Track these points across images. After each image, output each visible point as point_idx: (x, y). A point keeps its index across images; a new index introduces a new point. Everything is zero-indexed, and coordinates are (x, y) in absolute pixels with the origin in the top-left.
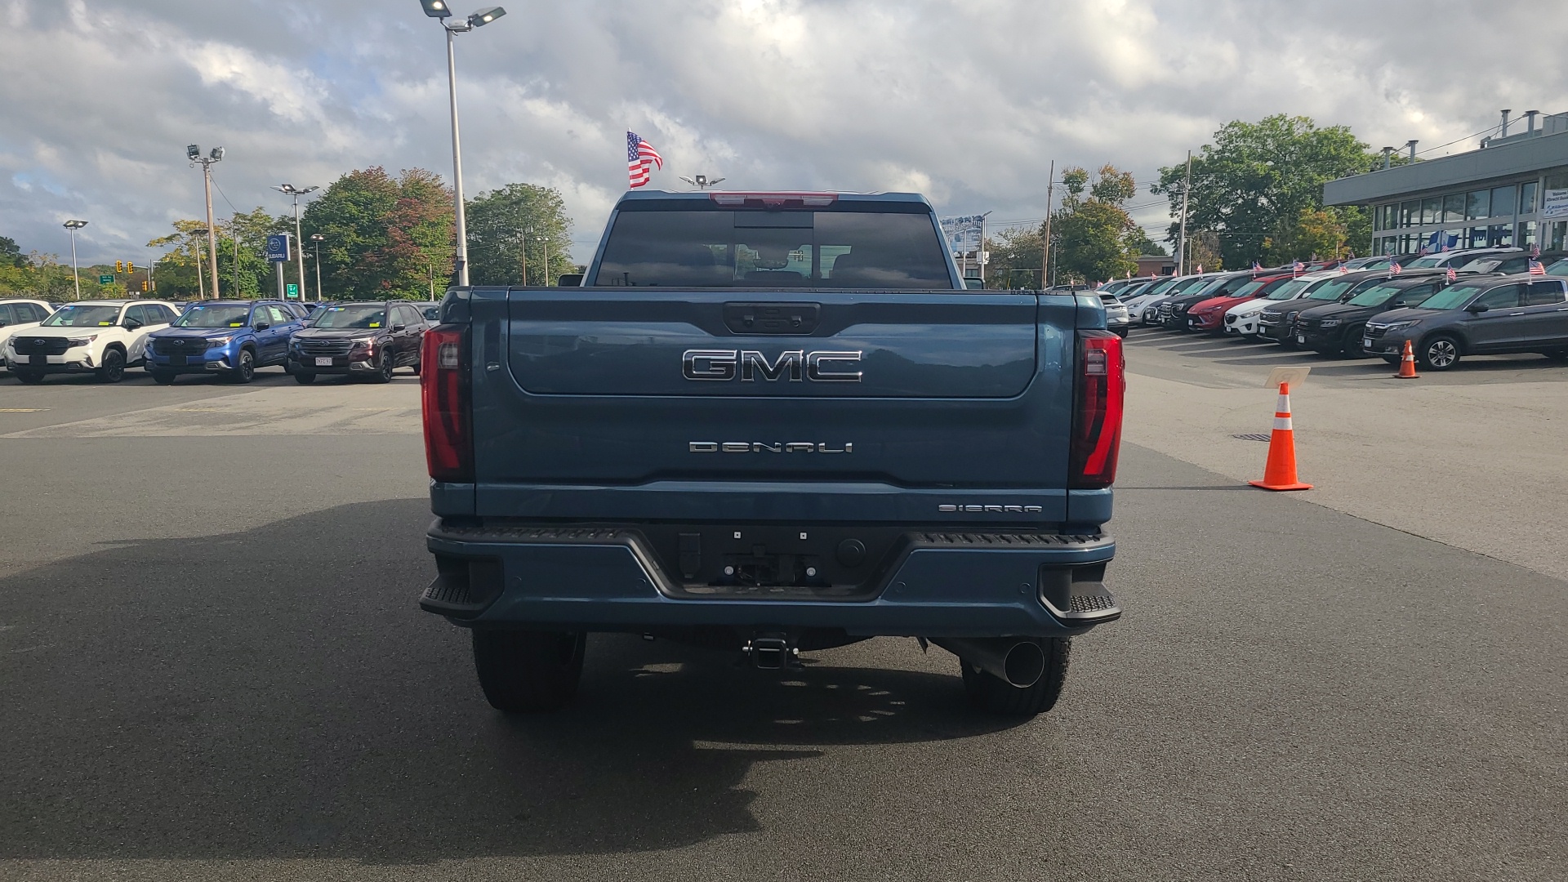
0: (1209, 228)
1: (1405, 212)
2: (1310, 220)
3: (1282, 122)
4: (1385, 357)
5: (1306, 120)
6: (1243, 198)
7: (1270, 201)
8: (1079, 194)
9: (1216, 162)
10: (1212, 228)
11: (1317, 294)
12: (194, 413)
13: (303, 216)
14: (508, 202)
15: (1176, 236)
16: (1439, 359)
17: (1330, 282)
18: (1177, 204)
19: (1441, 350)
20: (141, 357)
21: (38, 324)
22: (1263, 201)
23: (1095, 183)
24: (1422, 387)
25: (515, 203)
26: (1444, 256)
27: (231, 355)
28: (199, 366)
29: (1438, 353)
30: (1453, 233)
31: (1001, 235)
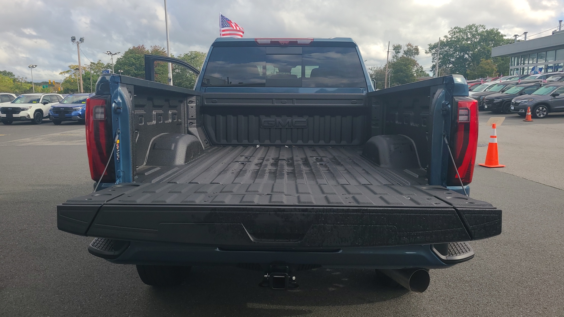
0: (446, 66)
1: (522, 59)
2: (484, 63)
3: (474, 27)
4: (519, 113)
5: (483, 26)
6: (459, 55)
7: (469, 56)
8: (399, 54)
9: (449, 42)
10: (447, 66)
11: (492, 89)
12: (65, 136)
13: (115, 63)
14: (190, 58)
15: (434, 69)
16: (540, 114)
17: (497, 85)
18: (435, 58)
19: (541, 111)
20: (48, 115)
21: (10, 102)
22: (466, 56)
23: (405, 50)
24: (535, 125)
25: (193, 58)
26: (539, 75)
27: (82, 114)
28: (70, 118)
29: (540, 112)
30: (541, 67)
31: (370, 69)
